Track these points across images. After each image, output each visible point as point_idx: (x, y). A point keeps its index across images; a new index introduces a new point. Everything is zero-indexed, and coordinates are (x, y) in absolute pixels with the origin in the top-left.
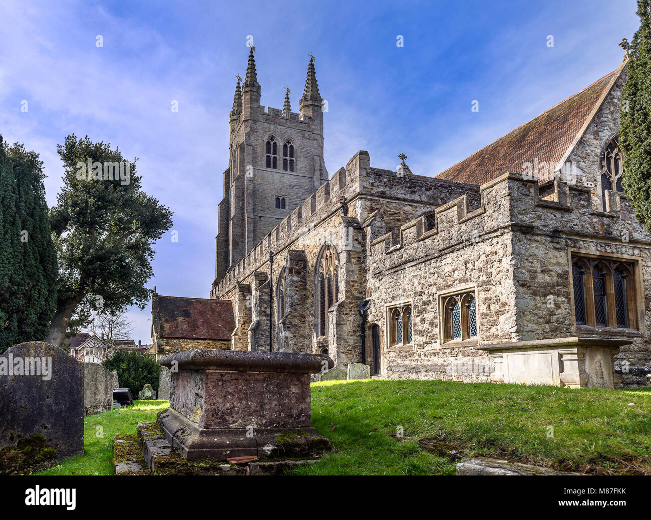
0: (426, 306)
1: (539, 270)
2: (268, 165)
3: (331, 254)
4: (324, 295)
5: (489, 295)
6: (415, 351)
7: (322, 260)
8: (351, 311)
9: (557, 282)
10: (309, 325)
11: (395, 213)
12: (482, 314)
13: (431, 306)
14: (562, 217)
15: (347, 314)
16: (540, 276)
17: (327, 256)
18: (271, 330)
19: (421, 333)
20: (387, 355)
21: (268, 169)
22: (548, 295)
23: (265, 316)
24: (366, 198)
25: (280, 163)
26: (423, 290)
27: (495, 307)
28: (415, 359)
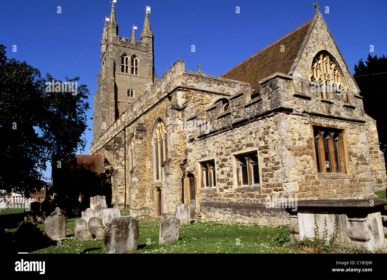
0: (224, 163)
1: (297, 138)
2: (123, 71)
3: (161, 126)
4: (158, 153)
5: (266, 156)
6: (218, 193)
7: (156, 129)
8: (175, 165)
9: (307, 146)
10: (149, 173)
11: (200, 100)
12: (263, 169)
13: (228, 163)
14: (307, 103)
15: (173, 167)
16: (297, 142)
17: (159, 127)
18: (125, 175)
19: (222, 181)
20: (199, 195)
21: (123, 73)
22: (303, 155)
23: (121, 166)
24: (183, 90)
25: (129, 69)
26: (222, 151)
27: (271, 165)
28: (218, 198)
